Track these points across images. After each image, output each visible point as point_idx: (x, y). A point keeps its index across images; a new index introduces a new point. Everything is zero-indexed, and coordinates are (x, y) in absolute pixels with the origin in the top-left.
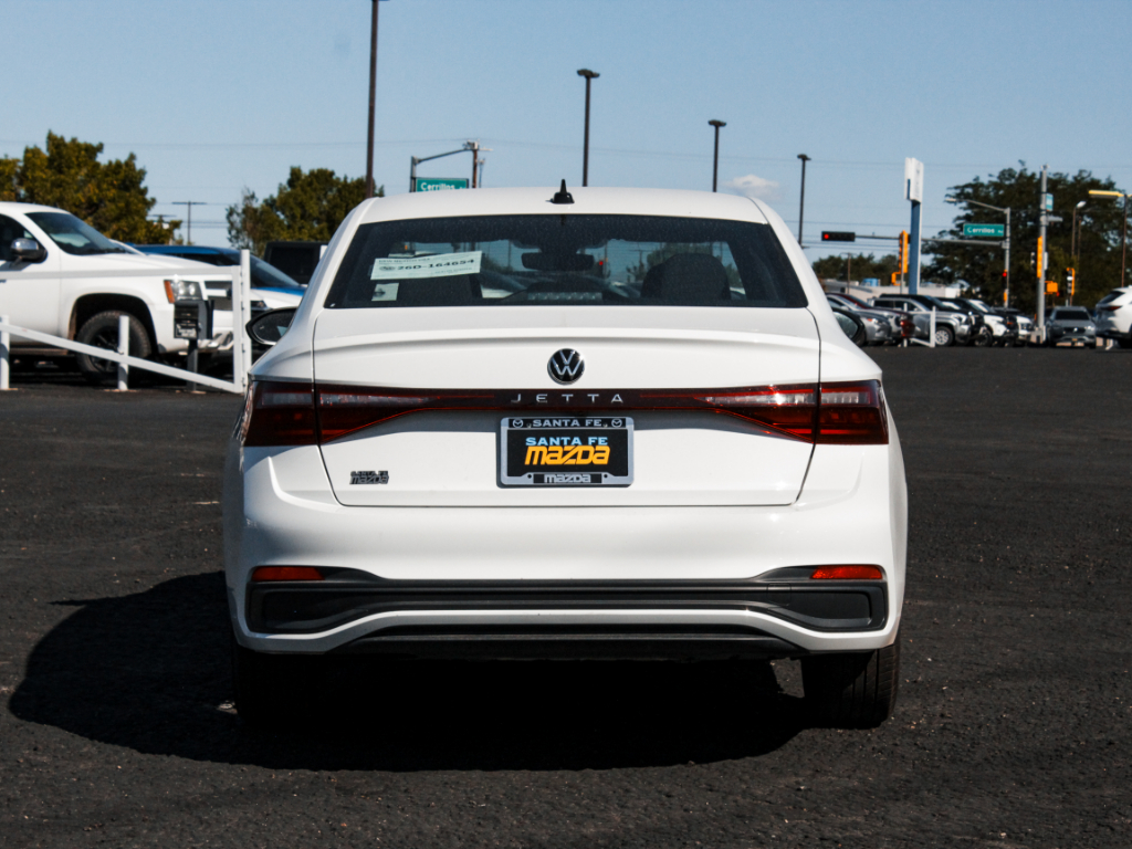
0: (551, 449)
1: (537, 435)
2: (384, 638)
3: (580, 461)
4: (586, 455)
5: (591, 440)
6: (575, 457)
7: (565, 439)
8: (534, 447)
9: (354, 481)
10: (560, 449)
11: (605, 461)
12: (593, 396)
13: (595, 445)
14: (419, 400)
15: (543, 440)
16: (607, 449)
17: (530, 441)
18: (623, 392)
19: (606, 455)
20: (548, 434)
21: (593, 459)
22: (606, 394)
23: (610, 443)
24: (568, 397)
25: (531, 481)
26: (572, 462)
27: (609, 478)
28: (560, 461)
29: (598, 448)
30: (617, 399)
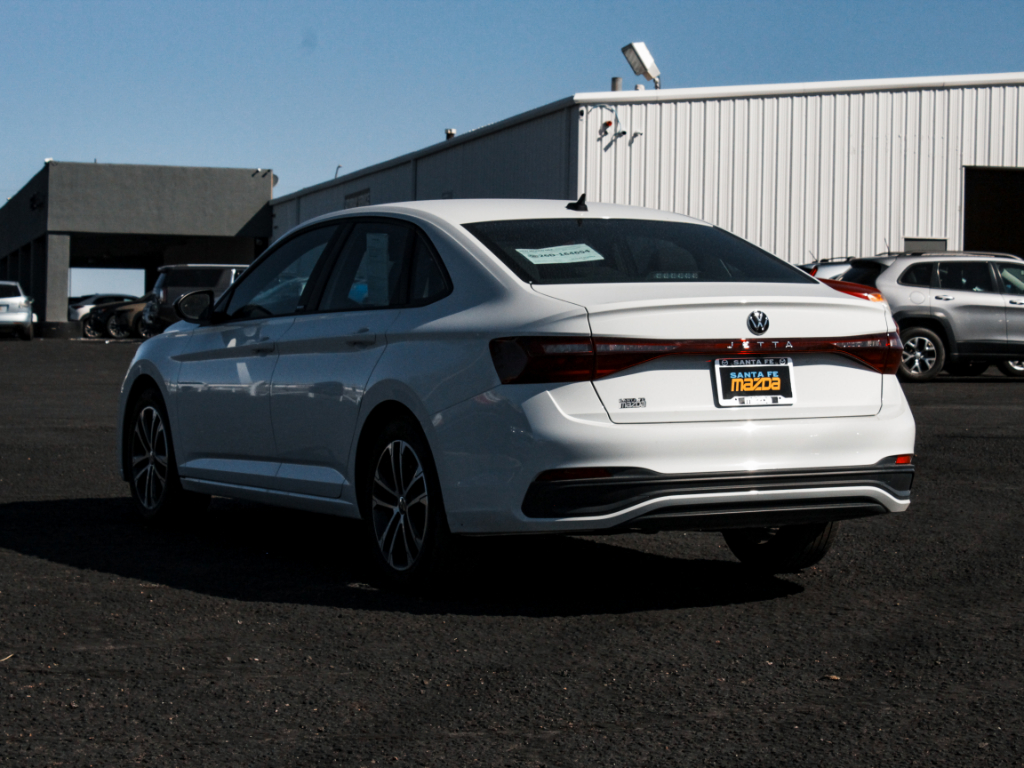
0: (746, 380)
1: (737, 371)
2: (656, 516)
3: (764, 388)
4: (767, 384)
5: (769, 374)
6: (760, 385)
7: (754, 373)
8: (735, 379)
9: (623, 406)
10: (751, 380)
11: (778, 388)
12: (776, 343)
13: (771, 376)
14: (666, 348)
15: (740, 374)
16: (778, 379)
17: (733, 375)
18: (793, 340)
19: (779, 384)
20: (743, 370)
21: (771, 386)
22: (783, 341)
23: (780, 375)
24: (761, 343)
25: (737, 403)
26: (759, 389)
27: (782, 400)
28: (752, 389)
29: (774, 379)
30: (789, 345)
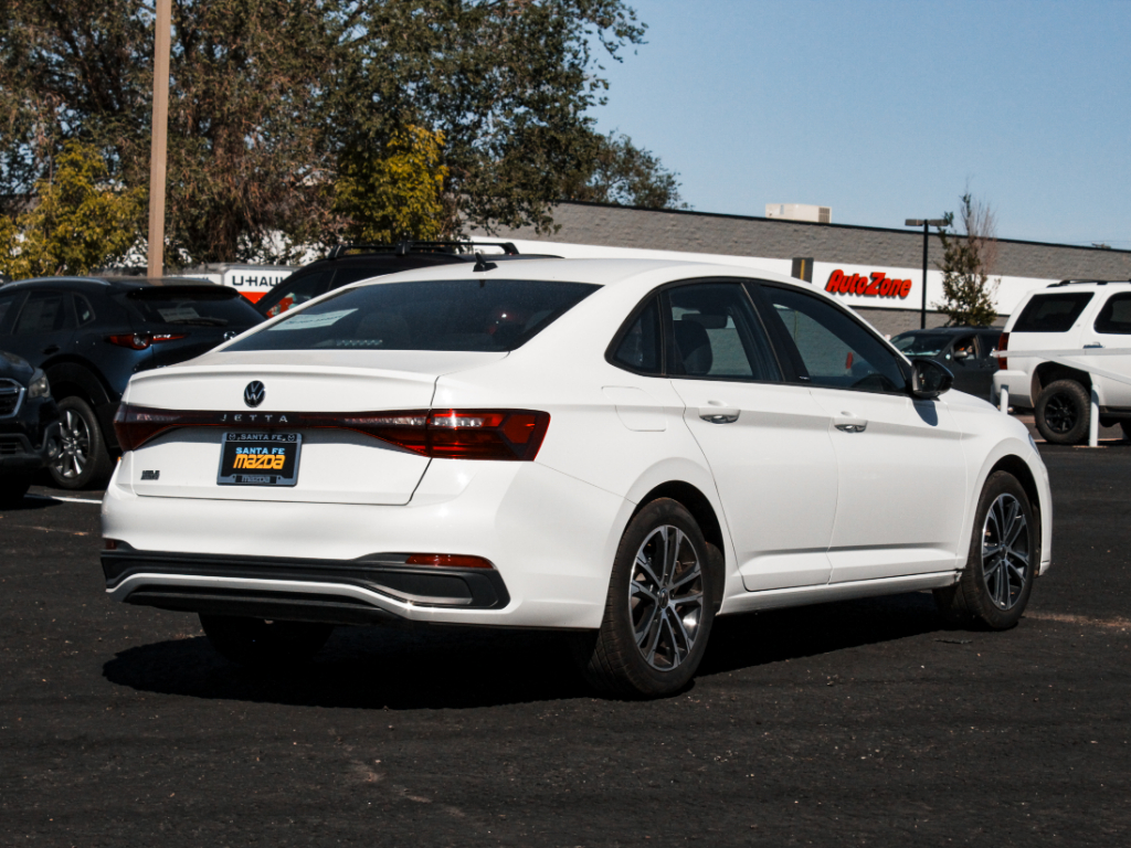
0: (251, 456)
1: (243, 445)
3: (266, 467)
4: (269, 461)
5: (274, 450)
6: (262, 463)
7: (259, 449)
8: (241, 454)
10: (254, 456)
11: (280, 467)
12: (268, 417)
13: (276, 454)
14: (172, 419)
15: (246, 450)
16: (283, 457)
17: (239, 450)
18: (289, 415)
19: (282, 462)
20: (250, 445)
21: (274, 465)
22: (277, 415)
23: (286, 453)
24: (253, 417)
25: (233, 481)
26: (260, 467)
27: (281, 480)
28: (253, 467)
29: (278, 456)
30: (284, 419)
